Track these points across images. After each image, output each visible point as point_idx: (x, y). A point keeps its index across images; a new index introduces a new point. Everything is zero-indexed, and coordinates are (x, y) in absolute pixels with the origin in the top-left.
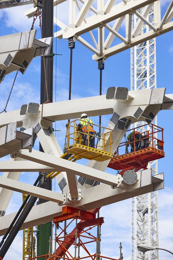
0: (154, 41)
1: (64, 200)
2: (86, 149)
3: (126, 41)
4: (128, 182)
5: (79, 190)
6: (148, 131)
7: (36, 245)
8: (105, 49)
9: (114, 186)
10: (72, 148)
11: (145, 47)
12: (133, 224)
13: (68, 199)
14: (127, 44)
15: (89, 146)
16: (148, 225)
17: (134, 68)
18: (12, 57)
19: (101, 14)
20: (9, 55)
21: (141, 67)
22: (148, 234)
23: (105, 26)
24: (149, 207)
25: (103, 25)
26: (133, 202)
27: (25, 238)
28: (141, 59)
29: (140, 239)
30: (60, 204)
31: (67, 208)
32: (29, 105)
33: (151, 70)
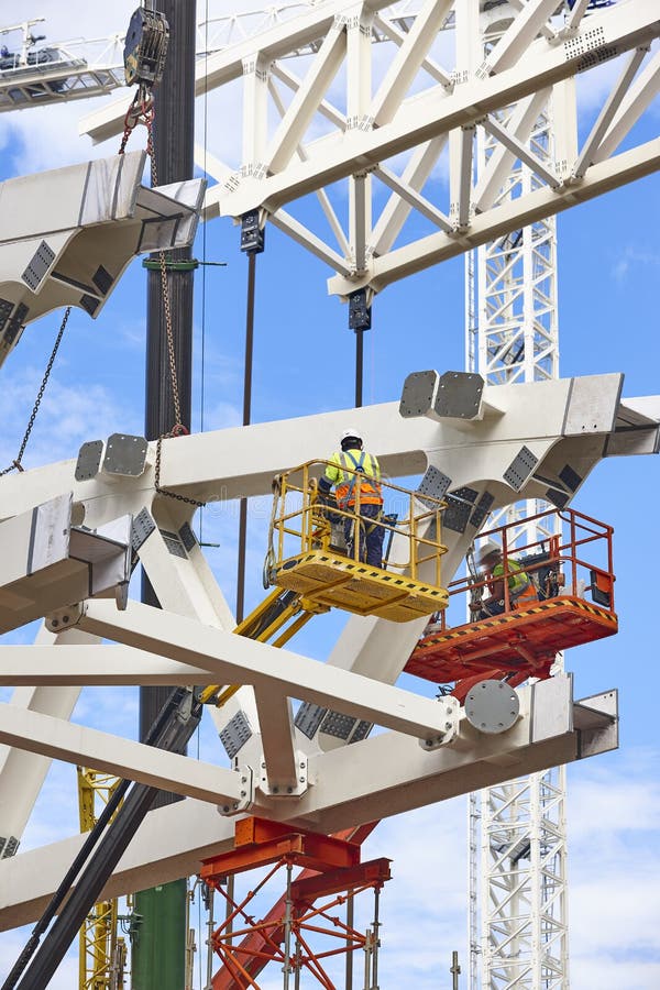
0: (548, 229)
1: (244, 794)
2: (349, 571)
3: (453, 226)
4: (483, 725)
5: (300, 756)
6: (556, 538)
7: (128, 968)
8: (376, 255)
9: (431, 738)
10: (296, 567)
11: (517, 253)
12: (473, 898)
13: (258, 789)
14: (455, 238)
15: (361, 560)
16: (530, 903)
17: (477, 329)
18: (52, 255)
19: (360, 128)
20: (44, 245)
21: (503, 322)
22: (530, 934)
23: (375, 170)
24: (535, 835)
25: (369, 168)
26: (477, 817)
27: (88, 943)
28: (501, 295)
29: (500, 954)
30: (226, 809)
31: (255, 824)
32: (108, 445)
33: (539, 337)
